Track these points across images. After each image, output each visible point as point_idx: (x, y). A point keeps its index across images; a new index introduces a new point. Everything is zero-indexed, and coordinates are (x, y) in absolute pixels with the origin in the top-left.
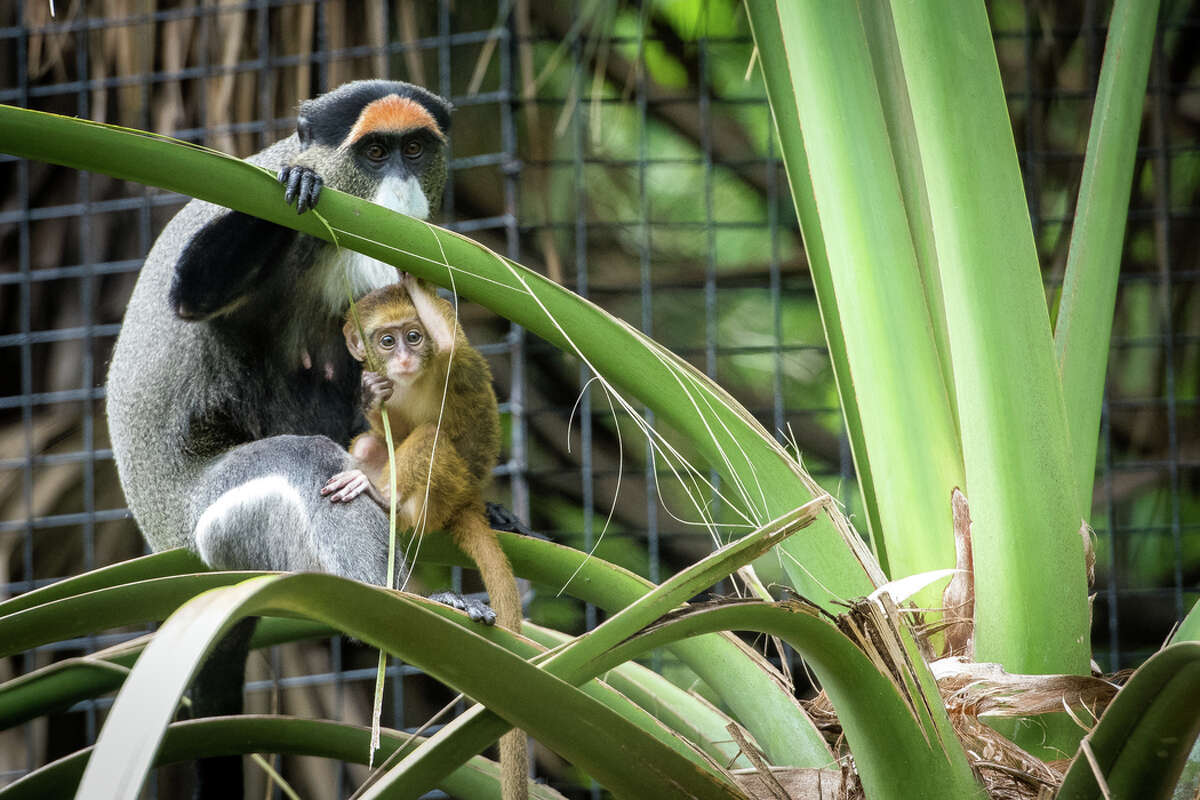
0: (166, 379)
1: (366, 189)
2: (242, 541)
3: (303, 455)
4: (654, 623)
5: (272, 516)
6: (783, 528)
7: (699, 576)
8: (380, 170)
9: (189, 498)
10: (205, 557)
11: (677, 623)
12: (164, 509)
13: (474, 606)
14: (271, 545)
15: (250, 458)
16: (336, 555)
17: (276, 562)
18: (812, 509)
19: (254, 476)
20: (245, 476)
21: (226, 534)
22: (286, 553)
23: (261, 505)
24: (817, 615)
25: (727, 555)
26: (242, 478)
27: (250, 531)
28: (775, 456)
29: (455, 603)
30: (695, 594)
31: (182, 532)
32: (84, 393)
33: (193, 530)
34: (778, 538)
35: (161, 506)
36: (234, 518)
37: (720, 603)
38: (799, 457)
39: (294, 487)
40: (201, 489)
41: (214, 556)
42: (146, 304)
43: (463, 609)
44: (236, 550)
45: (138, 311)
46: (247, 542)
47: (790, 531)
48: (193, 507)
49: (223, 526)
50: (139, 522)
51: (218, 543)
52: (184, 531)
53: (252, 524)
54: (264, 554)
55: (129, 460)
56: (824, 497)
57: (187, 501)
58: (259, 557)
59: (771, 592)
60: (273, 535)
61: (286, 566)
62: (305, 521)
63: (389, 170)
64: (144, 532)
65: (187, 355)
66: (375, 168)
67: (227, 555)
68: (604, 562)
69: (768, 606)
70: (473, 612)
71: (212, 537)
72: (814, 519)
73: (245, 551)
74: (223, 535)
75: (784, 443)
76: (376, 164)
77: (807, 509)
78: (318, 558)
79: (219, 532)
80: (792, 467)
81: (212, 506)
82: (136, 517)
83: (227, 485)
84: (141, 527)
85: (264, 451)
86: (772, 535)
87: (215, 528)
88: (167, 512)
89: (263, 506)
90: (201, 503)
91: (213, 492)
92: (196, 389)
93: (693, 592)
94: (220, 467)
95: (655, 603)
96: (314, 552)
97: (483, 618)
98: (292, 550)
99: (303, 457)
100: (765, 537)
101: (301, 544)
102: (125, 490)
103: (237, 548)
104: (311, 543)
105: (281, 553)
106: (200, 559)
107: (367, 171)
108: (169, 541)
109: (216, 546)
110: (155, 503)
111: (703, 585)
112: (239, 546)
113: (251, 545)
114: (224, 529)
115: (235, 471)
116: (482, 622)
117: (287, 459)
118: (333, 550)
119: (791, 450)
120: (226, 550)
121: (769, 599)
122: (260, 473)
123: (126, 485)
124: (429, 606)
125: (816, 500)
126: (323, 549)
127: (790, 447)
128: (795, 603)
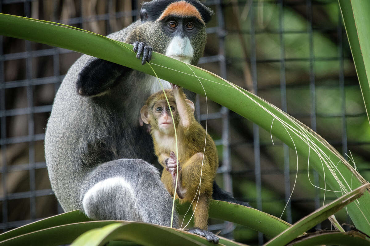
0: (78, 126)
1: (166, 41)
2: (103, 205)
3: (132, 167)
4: (291, 242)
5: (118, 195)
6: (349, 199)
7: (311, 220)
8: (173, 33)
9: (80, 187)
10: (87, 213)
11: (301, 242)
12: (69, 191)
13: (209, 235)
14: (117, 207)
15: (107, 169)
16: (147, 212)
17: (119, 215)
18: (362, 190)
19: (109, 176)
20: (105, 176)
21: (96, 202)
22: (124, 211)
23: (112, 190)
24: (365, 238)
25: (324, 211)
26: (104, 178)
27: (107, 202)
28: (344, 166)
29: (200, 233)
30: (309, 229)
31: (77, 202)
32: (30, 138)
33: (82, 200)
34: (346, 203)
35: (67, 190)
36: (100, 195)
37: (321, 233)
38: (355, 167)
39: (128, 182)
40: (86, 182)
41: (90, 212)
42: (67, 92)
43: (204, 236)
44: (100, 210)
45: (63, 95)
46: (105, 206)
47: (352, 200)
48: (82, 190)
49: (95, 198)
50: (57, 197)
51: (92, 206)
52: (78, 201)
53: (108, 198)
54: (114, 212)
55: (54, 166)
56: (367, 184)
57: (79, 188)
58: (111, 213)
59: (344, 227)
60: (118, 203)
61: (124, 217)
62: (133, 196)
63: (177, 33)
64: (60, 202)
65: (86, 114)
66: (171, 32)
67: (96, 212)
68: (267, 214)
69: (342, 234)
70: (208, 237)
71: (90, 203)
72: (362, 194)
73: (104, 210)
74: (95, 203)
75: (348, 160)
76: (172, 30)
77: (359, 190)
78: (139, 214)
79: (93, 202)
80: (352, 170)
81: (90, 190)
82: (56, 195)
83: (97, 180)
84: (58, 200)
85: (113, 166)
86: (344, 202)
87: (91, 199)
88: (70, 193)
89: (113, 191)
90: (85, 189)
91: (91, 183)
92: (92, 130)
93: (308, 228)
94: (94, 173)
95: (291, 232)
96: (137, 211)
97: (213, 241)
98: (127, 210)
99: (131, 168)
100: (340, 203)
101: (131, 207)
102: (52, 182)
103: (101, 209)
104: (135, 207)
105: (122, 212)
106: (84, 214)
107: (167, 34)
108: (71, 206)
109: (91, 207)
110: (65, 188)
111: (312, 225)
112: (102, 207)
113: (108, 207)
114: (95, 200)
115: (100, 175)
116: (212, 242)
117: (123, 169)
118: (146, 210)
119: (351, 163)
120: (96, 209)
121: (342, 230)
122: (111, 175)
123: (52, 180)
124: (189, 235)
125: (363, 186)
126: (141, 209)
127: (351, 161)
128: (354, 232)
